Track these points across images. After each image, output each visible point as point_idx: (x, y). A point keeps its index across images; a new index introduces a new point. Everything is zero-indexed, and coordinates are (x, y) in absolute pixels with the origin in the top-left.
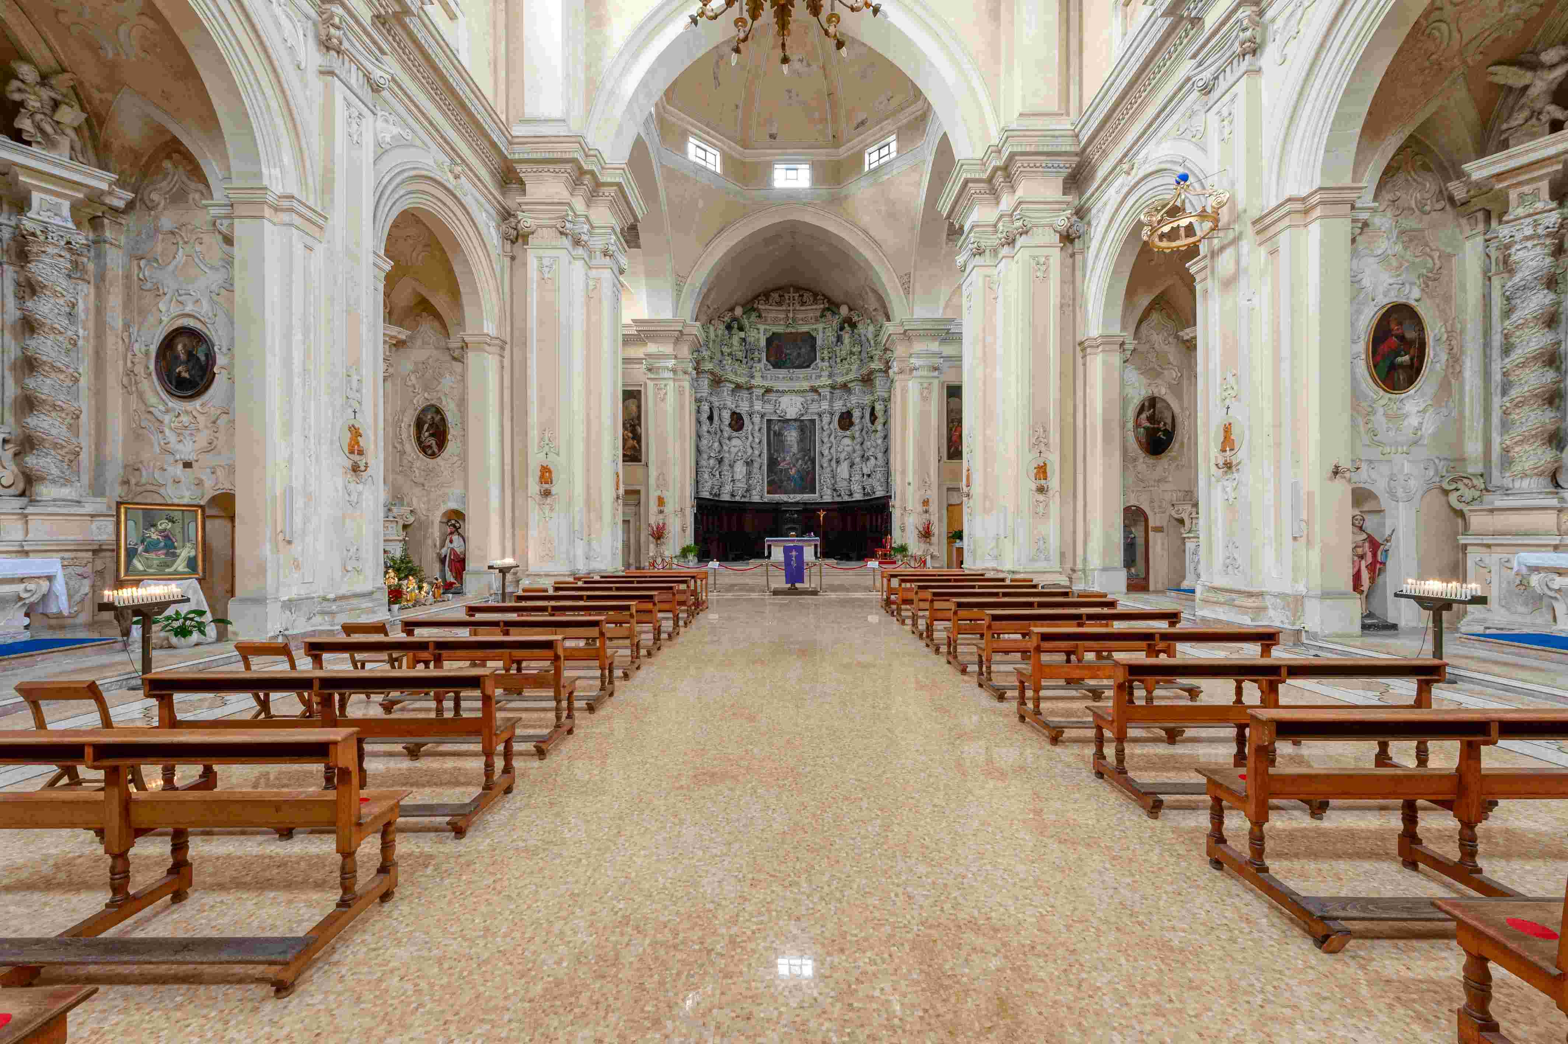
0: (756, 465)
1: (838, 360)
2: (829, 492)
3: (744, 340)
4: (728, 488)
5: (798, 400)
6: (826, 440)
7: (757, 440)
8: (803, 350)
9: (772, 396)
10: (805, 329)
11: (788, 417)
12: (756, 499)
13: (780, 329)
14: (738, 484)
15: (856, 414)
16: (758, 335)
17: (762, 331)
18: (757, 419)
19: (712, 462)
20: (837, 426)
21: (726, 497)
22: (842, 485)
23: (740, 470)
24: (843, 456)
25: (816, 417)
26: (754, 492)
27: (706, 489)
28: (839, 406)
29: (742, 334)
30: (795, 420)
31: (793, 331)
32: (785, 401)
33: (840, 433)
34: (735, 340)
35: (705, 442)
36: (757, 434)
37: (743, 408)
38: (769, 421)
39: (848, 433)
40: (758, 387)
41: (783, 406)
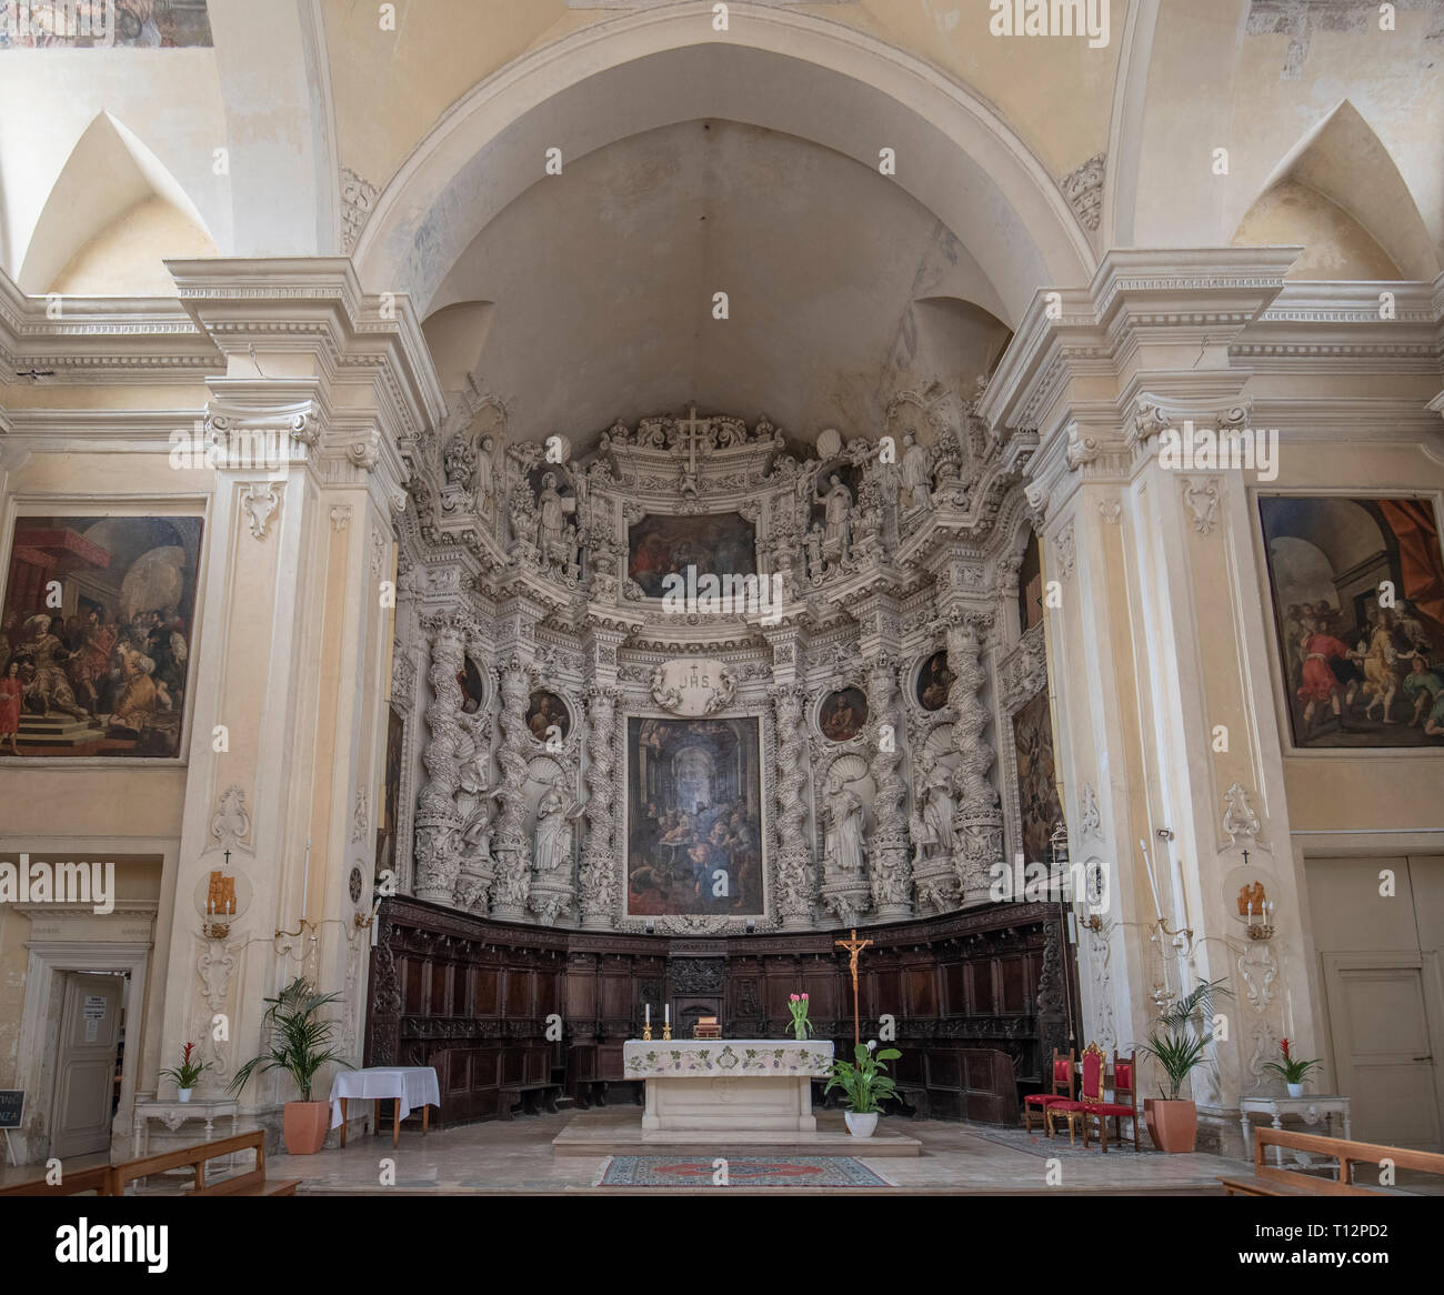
0: (600, 833)
1: (816, 565)
2: (803, 906)
3: (571, 518)
4: (518, 887)
5: (713, 667)
6: (788, 766)
7: (603, 766)
8: (722, 554)
9: (642, 660)
10: (723, 505)
11: (685, 711)
12: (598, 923)
13: (662, 506)
14: (548, 881)
15: (879, 685)
16: (612, 514)
17: (618, 508)
18: (603, 711)
19: (467, 807)
20: (816, 729)
21: (511, 913)
22: (844, 886)
23: (555, 841)
24: (839, 807)
25: (760, 713)
26: (592, 906)
27: (441, 881)
28: (823, 680)
29: (569, 504)
30: (703, 721)
31: (697, 510)
32: (676, 672)
33: (827, 748)
34: (552, 513)
35: (447, 744)
36: (602, 748)
37: (567, 684)
38: (635, 723)
39: (852, 745)
40: (607, 625)
41: (673, 682)
